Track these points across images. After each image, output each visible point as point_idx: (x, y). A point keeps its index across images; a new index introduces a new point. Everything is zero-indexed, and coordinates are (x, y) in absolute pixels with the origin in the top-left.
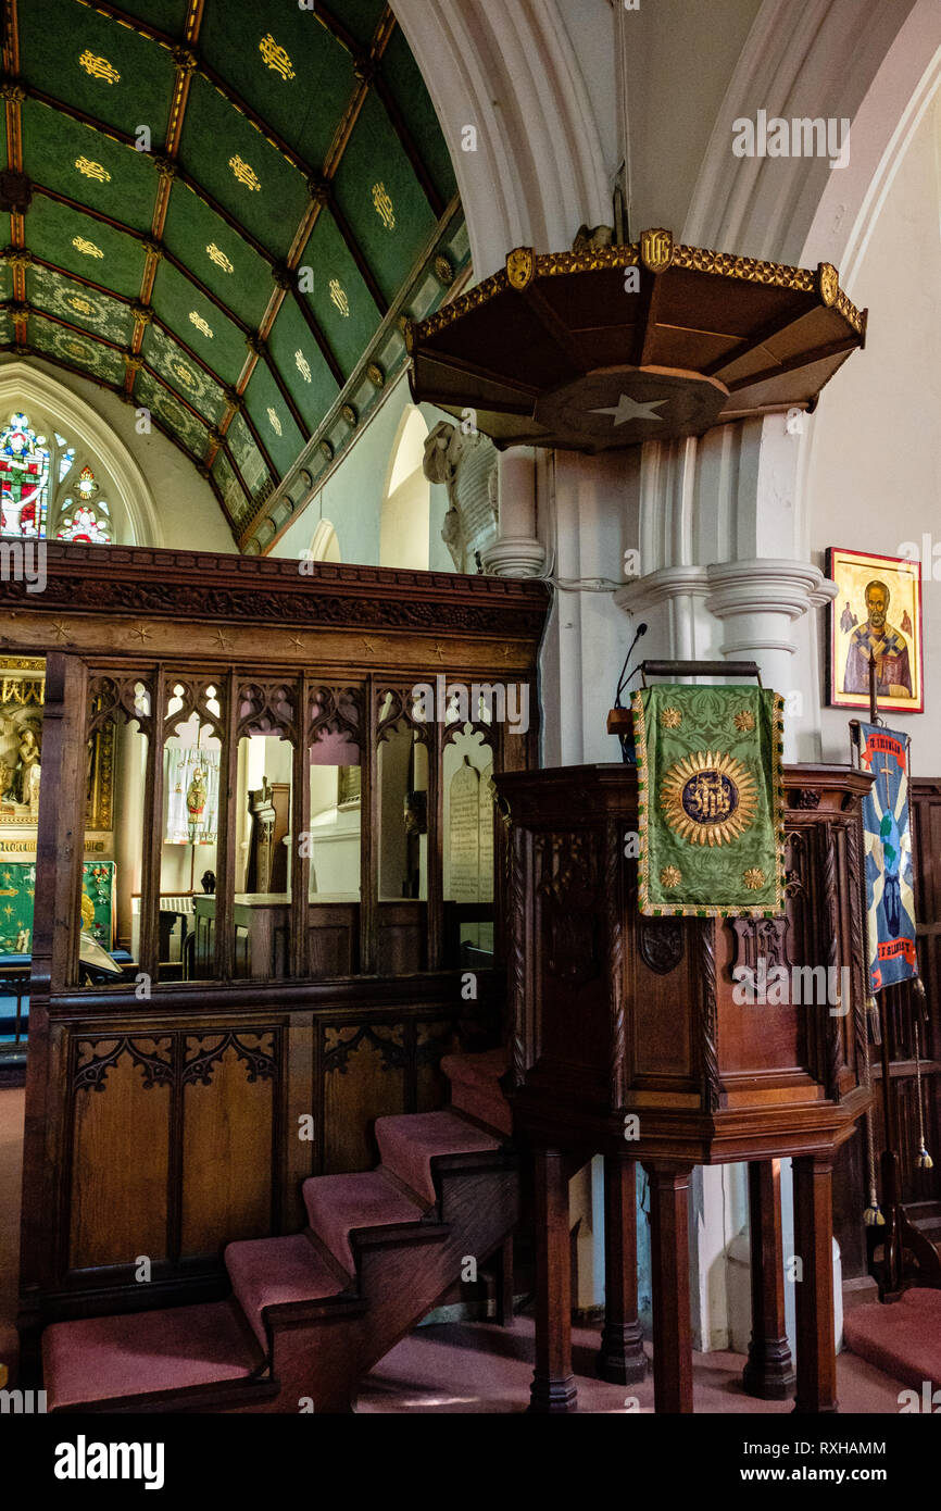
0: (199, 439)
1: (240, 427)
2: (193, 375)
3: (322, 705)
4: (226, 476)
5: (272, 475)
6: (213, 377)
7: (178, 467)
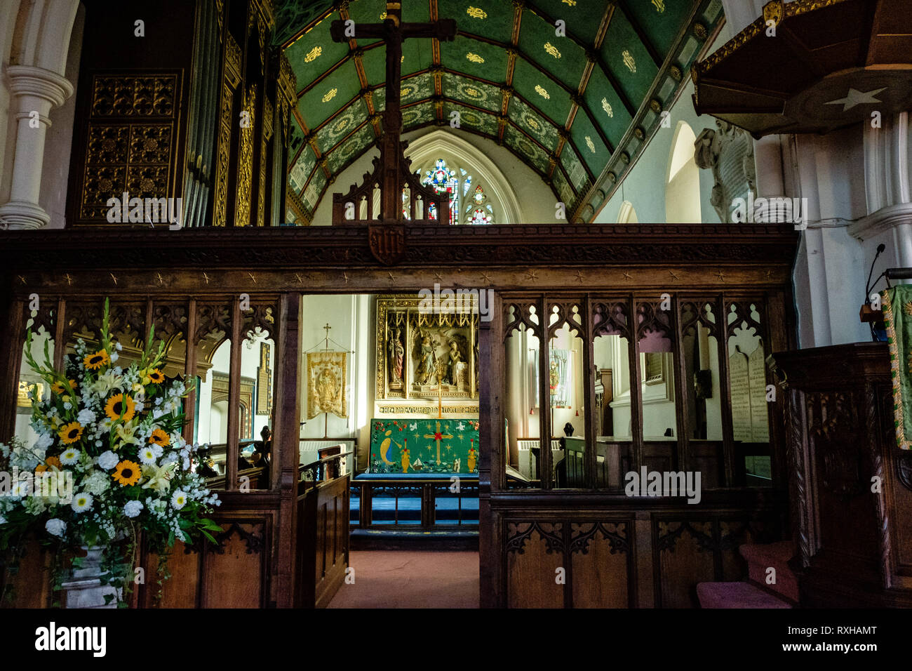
0: (543, 161)
1: (569, 151)
2: (538, 123)
3: (645, 314)
4: (561, 182)
5: (590, 177)
6: (551, 123)
7: (531, 180)
